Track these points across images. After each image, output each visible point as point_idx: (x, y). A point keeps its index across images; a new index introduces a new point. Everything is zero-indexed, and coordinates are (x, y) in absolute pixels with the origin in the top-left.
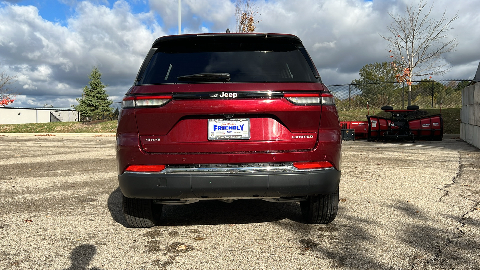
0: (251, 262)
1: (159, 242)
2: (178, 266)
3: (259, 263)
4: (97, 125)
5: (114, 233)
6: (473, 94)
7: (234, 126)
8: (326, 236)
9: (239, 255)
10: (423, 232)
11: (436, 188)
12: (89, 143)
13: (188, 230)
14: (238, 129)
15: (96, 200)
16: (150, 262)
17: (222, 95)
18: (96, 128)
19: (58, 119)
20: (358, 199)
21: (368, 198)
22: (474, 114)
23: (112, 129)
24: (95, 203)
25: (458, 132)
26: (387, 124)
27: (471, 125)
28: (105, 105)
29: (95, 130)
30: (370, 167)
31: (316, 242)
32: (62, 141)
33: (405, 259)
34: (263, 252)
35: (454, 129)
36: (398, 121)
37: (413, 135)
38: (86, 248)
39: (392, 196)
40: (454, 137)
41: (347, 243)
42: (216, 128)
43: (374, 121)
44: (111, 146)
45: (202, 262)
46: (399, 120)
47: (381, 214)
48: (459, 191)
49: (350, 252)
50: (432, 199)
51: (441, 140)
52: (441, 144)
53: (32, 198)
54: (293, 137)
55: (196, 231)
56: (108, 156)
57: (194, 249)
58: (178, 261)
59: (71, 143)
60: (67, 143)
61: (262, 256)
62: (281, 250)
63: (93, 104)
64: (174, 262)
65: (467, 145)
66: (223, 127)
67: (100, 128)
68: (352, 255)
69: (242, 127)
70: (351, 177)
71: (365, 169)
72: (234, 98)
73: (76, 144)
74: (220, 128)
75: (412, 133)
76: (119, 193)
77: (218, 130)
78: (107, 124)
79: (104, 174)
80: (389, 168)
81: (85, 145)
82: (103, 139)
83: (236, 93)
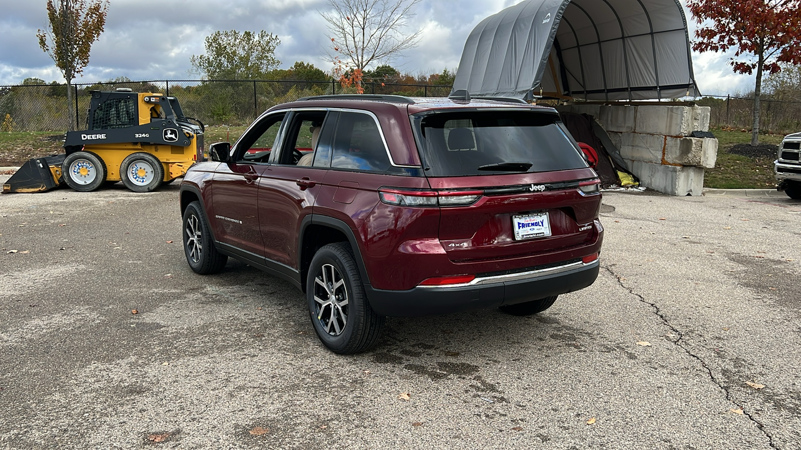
7: (536, 221)
14: (539, 226)
17: (532, 189)
42: (520, 225)
54: (580, 229)
66: (526, 224)
69: (542, 223)
72: (542, 191)
74: (523, 226)
77: (522, 228)
83: (543, 184)
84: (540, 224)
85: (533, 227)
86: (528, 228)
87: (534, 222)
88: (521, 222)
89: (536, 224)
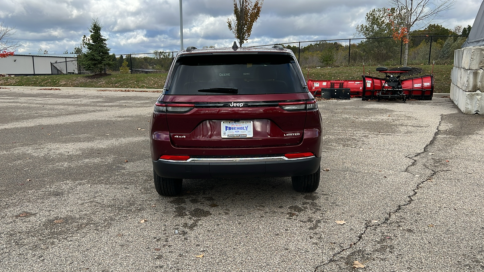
0: (253, 225)
1: (184, 208)
2: (201, 227)
3: (258, 225)
4: (101, 79)
5: (148, 200)
6: (462, 58)
7: (241, 127)
8: (309, 203)
9: (244, 219)
10: (382, 200)
11: (408, 157)
12: (97, 100)
13: (204, 198)
14: (244, 129)
15: (124, 169)
16: (181, 225)
17: (232, 105)
18: (100, 82)
19: (59, 70)
20: (340, 169)
21: (348, 168)
22: (461, 78)
23: (116, 83)
24: (124, 172)
25: (448, 91)
26: (381, 83)
27: (458, 88)
28: (107, 59)
29: (99, 85)
30: (357, 133)
31: (301, 208)
32: (69, 97)
33: (363, 223)
34: (261, 217)
35: (446, 87)
36: (391, 82)
37: (404, 95)
38: (131, 213)
39: (368, 166)
40: (444, 96)
41: (323, 209)
42: (227, 128)
43: (369, 81)
44: (118, 104)
45: (218, 225)
46: (392, 80)
47: (355, 184)
48: (424, 160)
49: (324, 217)
50: (400, 169)
51: (431, 99)
52: (429, 104)
53: (69, 165)
54: (284, 135)
55: (211, 199)
56: (119, 117)
57: (211, 214)
58: (201, 223)
59: (79, 99)
60: (75, 100)
61: (261, 219)
62: (275, 215)
63: (95, 58)
64: (198, 224)
65: (453, 106)
66: (232, 128)
67: (104, 82)
68: (326, 219)
69: (247, 128)
70: (338, 145)
71: (352, 136)
72: (241, 107)
73: (85, 101)
74: (230, 128)
75: (403, 94)
76: (141, 161)
77: (229, 130)
78: (111, 78)
79: (122, 139)
80: (373, 134)
81: (93, 102)
82: (109, 95)
83: (242, 103)
84: (245, 128)
85: (238, 130)
86: (234, 131)
87: (240, 127)
88: (228, 127)
89: (242, 128)
